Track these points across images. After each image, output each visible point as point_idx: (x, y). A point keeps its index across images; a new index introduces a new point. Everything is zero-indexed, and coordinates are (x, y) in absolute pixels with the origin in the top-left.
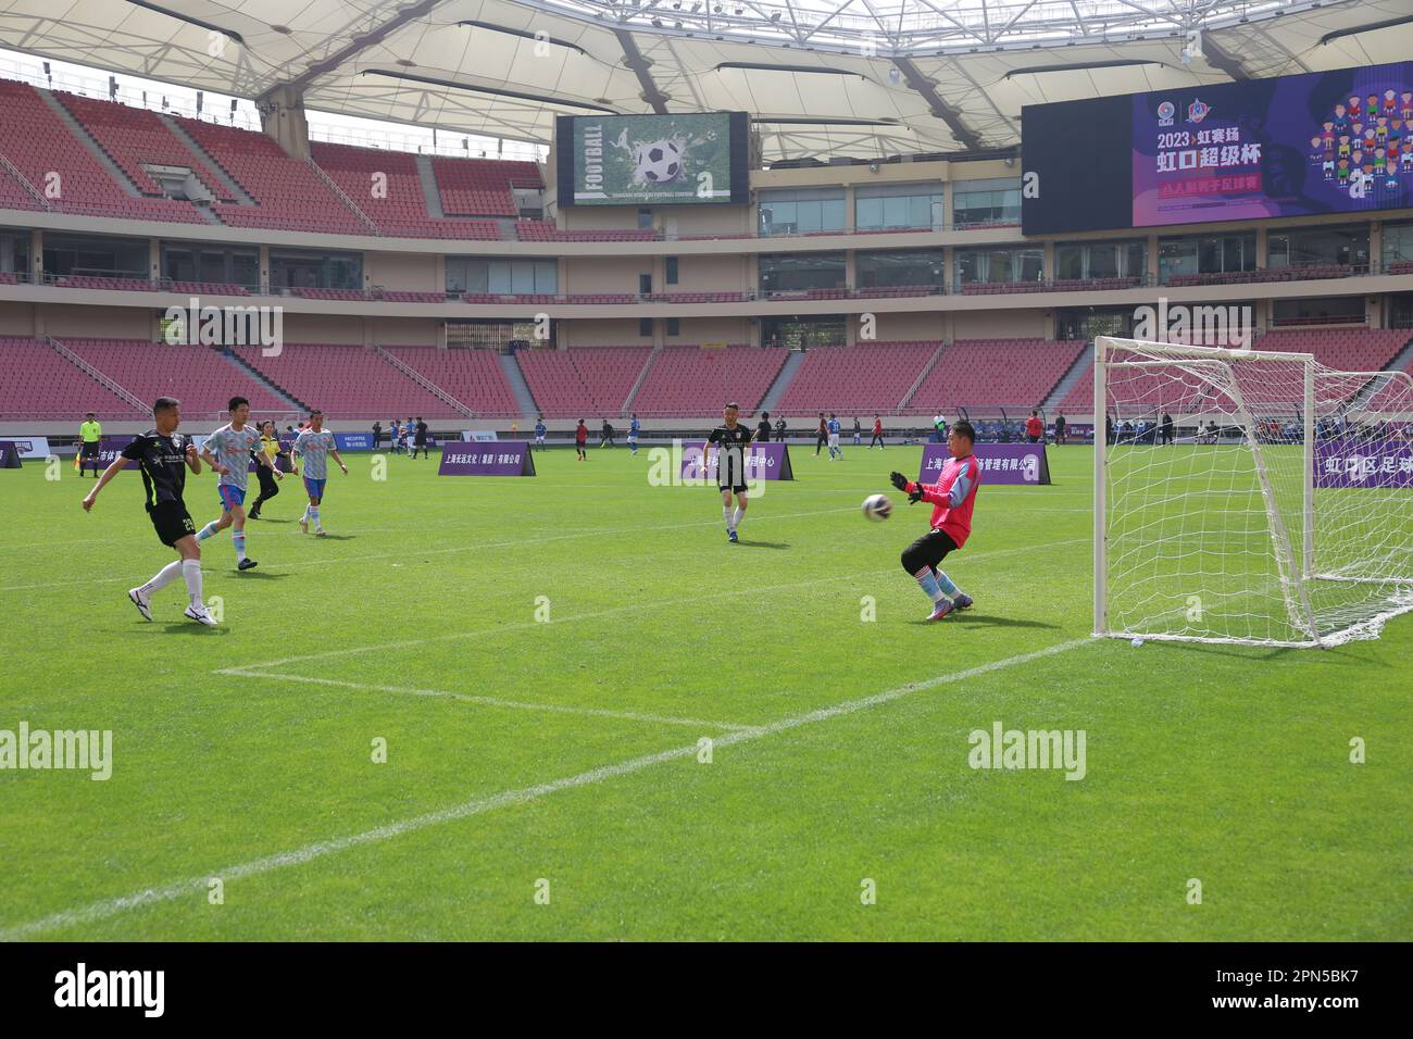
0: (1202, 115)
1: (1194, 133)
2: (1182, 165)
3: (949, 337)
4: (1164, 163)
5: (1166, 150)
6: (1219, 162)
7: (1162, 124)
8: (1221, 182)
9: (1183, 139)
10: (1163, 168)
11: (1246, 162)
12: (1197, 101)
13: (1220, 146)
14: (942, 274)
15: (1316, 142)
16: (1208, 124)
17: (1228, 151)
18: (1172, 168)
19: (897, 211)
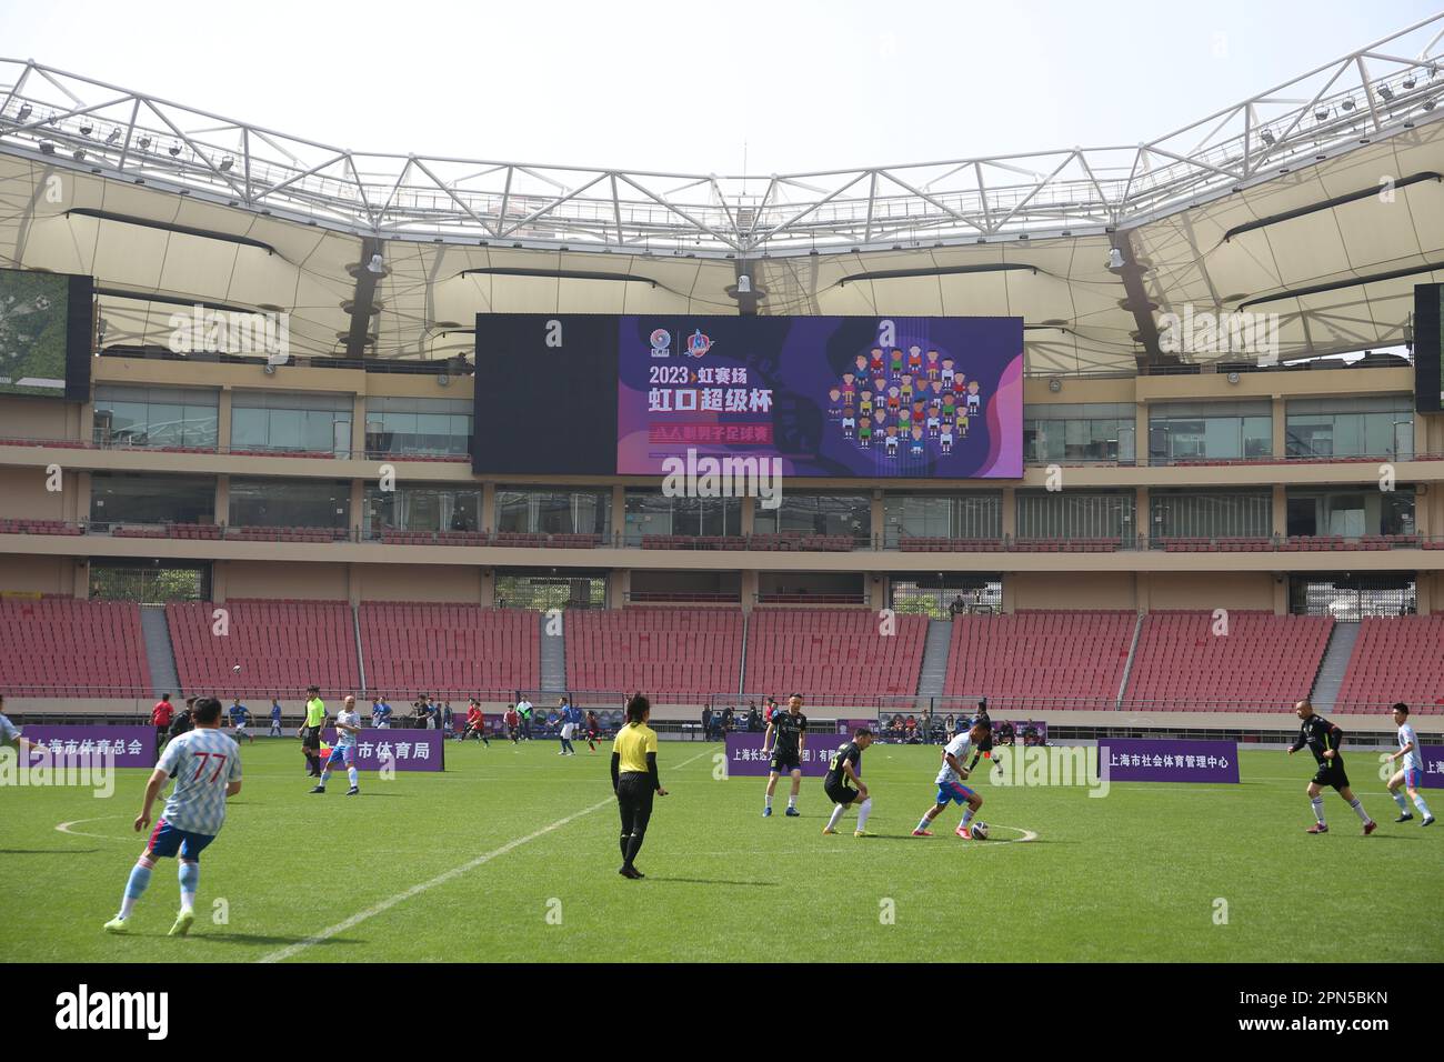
0: (705, 350)
1: (694, 369)
2: (679, 406)
3: (356, 599)
4: (657, 401)
5: (660, 386)
6: (724, 406)
7: (655, 354)
8: (725, 430)
9: (680, 375)
10: (656, 407)
11: (755, 409)
12: (698, 333)
13: (724, 387)
14: (347, 515)
15: (835, 395)
16: (711, 360)
17: (734, 394)
18: (666, 408)
19: (289, 428)
